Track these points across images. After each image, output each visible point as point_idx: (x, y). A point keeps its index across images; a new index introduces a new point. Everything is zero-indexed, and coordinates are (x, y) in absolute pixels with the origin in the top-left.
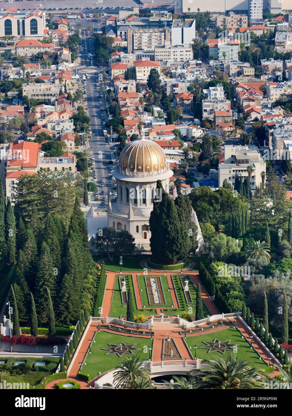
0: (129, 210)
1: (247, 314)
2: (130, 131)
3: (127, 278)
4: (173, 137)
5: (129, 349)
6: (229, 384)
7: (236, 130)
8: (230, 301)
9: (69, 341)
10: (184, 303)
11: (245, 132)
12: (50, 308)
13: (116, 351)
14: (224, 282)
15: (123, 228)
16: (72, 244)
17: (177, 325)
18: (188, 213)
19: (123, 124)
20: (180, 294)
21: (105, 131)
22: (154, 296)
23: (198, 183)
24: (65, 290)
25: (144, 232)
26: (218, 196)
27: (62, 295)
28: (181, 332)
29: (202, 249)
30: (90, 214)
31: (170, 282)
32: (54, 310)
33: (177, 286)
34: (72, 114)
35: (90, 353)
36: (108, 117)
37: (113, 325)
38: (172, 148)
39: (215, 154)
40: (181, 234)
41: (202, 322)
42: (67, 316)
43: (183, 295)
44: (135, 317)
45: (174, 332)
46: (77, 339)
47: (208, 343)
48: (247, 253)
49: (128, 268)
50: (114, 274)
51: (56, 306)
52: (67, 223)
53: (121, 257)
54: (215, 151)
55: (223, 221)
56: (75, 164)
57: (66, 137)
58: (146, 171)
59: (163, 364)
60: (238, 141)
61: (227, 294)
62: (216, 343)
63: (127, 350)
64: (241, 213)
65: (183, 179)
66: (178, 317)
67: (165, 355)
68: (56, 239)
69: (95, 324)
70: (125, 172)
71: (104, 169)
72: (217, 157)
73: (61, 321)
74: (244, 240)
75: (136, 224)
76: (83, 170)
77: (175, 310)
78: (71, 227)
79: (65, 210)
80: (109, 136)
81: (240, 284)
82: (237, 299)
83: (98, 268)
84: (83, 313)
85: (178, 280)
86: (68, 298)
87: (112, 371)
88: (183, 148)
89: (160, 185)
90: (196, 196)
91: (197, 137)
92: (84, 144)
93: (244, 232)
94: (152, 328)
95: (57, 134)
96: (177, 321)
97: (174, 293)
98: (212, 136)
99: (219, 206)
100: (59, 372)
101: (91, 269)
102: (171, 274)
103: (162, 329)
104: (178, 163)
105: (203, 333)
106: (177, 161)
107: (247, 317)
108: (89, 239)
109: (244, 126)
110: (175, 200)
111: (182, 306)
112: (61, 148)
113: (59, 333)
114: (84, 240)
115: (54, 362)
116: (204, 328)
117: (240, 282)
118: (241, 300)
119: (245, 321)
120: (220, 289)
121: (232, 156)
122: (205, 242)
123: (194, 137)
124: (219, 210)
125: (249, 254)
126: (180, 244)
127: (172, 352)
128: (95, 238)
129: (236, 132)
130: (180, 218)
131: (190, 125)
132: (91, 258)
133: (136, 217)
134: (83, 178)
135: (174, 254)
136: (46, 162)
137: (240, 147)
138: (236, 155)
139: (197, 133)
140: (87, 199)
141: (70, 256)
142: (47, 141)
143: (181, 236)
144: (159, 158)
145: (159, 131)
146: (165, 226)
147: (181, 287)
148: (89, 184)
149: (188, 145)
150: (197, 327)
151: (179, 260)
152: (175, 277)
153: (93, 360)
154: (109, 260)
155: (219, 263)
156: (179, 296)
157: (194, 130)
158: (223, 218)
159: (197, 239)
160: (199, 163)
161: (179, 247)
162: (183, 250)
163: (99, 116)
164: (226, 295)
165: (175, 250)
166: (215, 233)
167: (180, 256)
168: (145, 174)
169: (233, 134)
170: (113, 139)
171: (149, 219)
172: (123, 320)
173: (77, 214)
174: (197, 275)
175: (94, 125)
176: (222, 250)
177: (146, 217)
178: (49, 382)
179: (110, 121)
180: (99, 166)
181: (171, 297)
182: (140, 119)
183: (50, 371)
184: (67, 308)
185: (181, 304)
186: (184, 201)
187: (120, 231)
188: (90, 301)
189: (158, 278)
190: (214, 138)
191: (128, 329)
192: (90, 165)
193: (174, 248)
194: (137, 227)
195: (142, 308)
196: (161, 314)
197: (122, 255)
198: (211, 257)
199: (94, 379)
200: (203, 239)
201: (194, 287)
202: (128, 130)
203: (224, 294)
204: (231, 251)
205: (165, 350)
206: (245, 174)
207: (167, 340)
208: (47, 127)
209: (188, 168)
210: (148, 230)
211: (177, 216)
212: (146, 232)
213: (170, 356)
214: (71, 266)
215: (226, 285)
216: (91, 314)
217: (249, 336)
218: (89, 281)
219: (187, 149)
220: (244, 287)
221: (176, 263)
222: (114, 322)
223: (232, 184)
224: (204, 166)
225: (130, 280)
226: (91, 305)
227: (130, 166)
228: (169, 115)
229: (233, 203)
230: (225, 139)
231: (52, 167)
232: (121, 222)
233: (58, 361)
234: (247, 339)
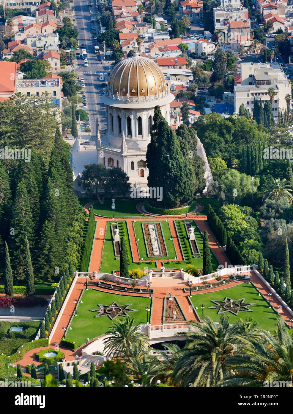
0: (122, 142)
1: (265, 267)
2: (127, 46)
3: (120, 225)
4: (178, 53)
5: (123, 310)
6: (221, 350)
7: (255, 44)
8: (244, 251)
9: (51, 302)
10: (190, 254)
11: (266, 47)
12: (27, 262)
13: (107, 313)
14: (238, 228)
15: (115, 165)
16: (53, 185)
17: (180, 281)
18: (192, 145)
19: (118, 38)
20: (184, 244)
21: (97, 47)
22: (153, 246)
23: (209, 109)
24: (45, 239)
25: (140, 168)
26: (230, 124)
27: (42, 245)
28: (186, 289)
29: (211, 188)
30: (76, 148)
31: (172, 230)
32: (33, 264)
33: (181, 234)
34: (57, 26)
35: (76, 315)
36: (100, 29)
37: (103, 282)
38: (178, 67)
39: (230, 74)
40: (185, 171)
41: (211, 277)
42: (48, 271)
43: (188, 245)
44: (130, 272)
45: (178, 289)
46: (60, 298)
47: (218, 302)
48: (265, 193)
49: (122, 212)
50: (106, 220)
51: (35, 259)
52: (47, 159)
53: (113, 200)
54: (230, 70)
55: (236, 154)
56: (60, 87)
57: (50, 54)
58: (141, 95)
59: (163, 328)
60: (258, 58)
61: (241, 243)
62: (227, 302)
63: (121, 311)
64: (257, 145)
65: (191, 104)
66: (182, 271)
67: (166, 317)
68: (32, 179)
69: (82, 281)
70: (116, 97)
71: (96, 93)
72: (232, 77)
73: (41, 278)
74: (261, 178)
75: (130, 159)
76: (70, 95)
77: (178, 263)
78: (51, 164)
79: (44, 143)
80: (101, 53)
81: (257, 231)
82: (252, 249)
83: (85, 213)
84: (68, 268)
85: (182, 227)
86: (49, 250)
87: (102, 336)
88: (192, 66)
89: (158, 112)
90: (203, 126)
91: (208, 53)
92: (72, 63)
93: (262, 168)
94: (151, 285)
95: (39, 51)
96: (180, 277)
97: (177, 243)
98: (226, 51)
99: (231, 137)
100: (39, 338)
101: (76, 215)
102: (174, 219)
103: (162, 286)
104: (185, 85)
105: (212, 291)
106: (184, 82)
107: (264, 271)
108: (74, 178)
109: (265, 40)
110: (176, 131)
111: (187, 258)
112: (44, 68)
113: (38, 291)
114: (67, 180)
115: (33, 327)
116: (213, 284)
117: (256, 228)
118: (257, 250)
119: (262, 275)
120: (232, 237)
121: (251, 76)
122: (215, 180)
123: (205, 53)
124: (232, 142)
125: (267, 195)
126: (184, 183)
127: (175, 313)
128: (81, 177)
129: (255, 46)
130: (183, 152)
131: (200, 38)
132: (77, 200)
133: (129, 151)
134: (71, 105)
135: (177, 195)
136: (26, 86)
137: (259, 65)
138: (254, 74)
139: (208, 48)
140: (76, 129)
141: (51, 198)
142: (26, 60)
143: (185, 174)
144: (156, 79)
145: (162, 47)
146: (166, 162)
147: (185, 235)
148: (77, 112)
149: (197, 63)
150: (205, 283)
151: (183, 202)
152: (179, 223)
153: (80, 324)
154: (99, 203)
155: (231, 206)
156: (184, 246)
157: (205, 45)
158: (236, 151)
159: (205, 178)
160: (210, 85)
161: (183, 187)
162: (187, 191)
163: (89, 29)
164: (239, 244)
165: (178, 191)
166: (227, 170)
167: (185, 198)
168: (141, 98)
169: (252, 49)
170: (106, 56)
171: (145, 153)
172: (115, 276)
173: (58, 148)
174: (205, 221)
175: (83, 40)
176: (235, 190)
177: (143, 151)
178: (27, 350)
179: (102, 34)
180: (90, 89)
181: (173, 247)
182: (139, 32)
183: (28, 338)
184: (48, 261)
185: (186, 255)
186: (187, 132)
187: (111, 168)
188: (77, 253)
189: (158, 225)
190: (229, 54)
191: (122, 286)
192: (79, 88)
193: (177, 188)
194: (133, 163)
195: (138, 261)
196: (162, 268)
197: (115, 197)
198: (222, 199)
199: (81, 347)
200: (212, 177)
201: (201, 235)
202: (125, 45)
203: (237, 243)
204: (246, 191)
205: (167, 311)
206: (267, 98)
207: (168, 299)
208: (26, 42)
209: (197, 91)
210: (145, 167)
211: (179, 150)
212: (144, 168)
213: (173, 318)
214: (52, 210)
215: (239, 232)
216: (77, 269)
217: (267, 294)
218: (74, 228)
219: (196, 68)
220: (261, 234)
221: (180, 206)
222: (105, 279)
223: (250, 111)
224: (216, 89)
225: (124, 227)
226: (78, 258)
227: (122, 89)
228: (174, 26)
229: (248, 132)
230: (242, 55)
231: (33, 91)
232: (113, 157)
233: (38, 326)
234: (265, 297)
